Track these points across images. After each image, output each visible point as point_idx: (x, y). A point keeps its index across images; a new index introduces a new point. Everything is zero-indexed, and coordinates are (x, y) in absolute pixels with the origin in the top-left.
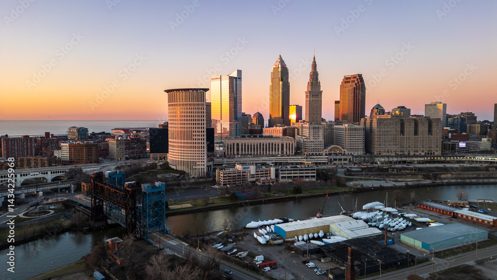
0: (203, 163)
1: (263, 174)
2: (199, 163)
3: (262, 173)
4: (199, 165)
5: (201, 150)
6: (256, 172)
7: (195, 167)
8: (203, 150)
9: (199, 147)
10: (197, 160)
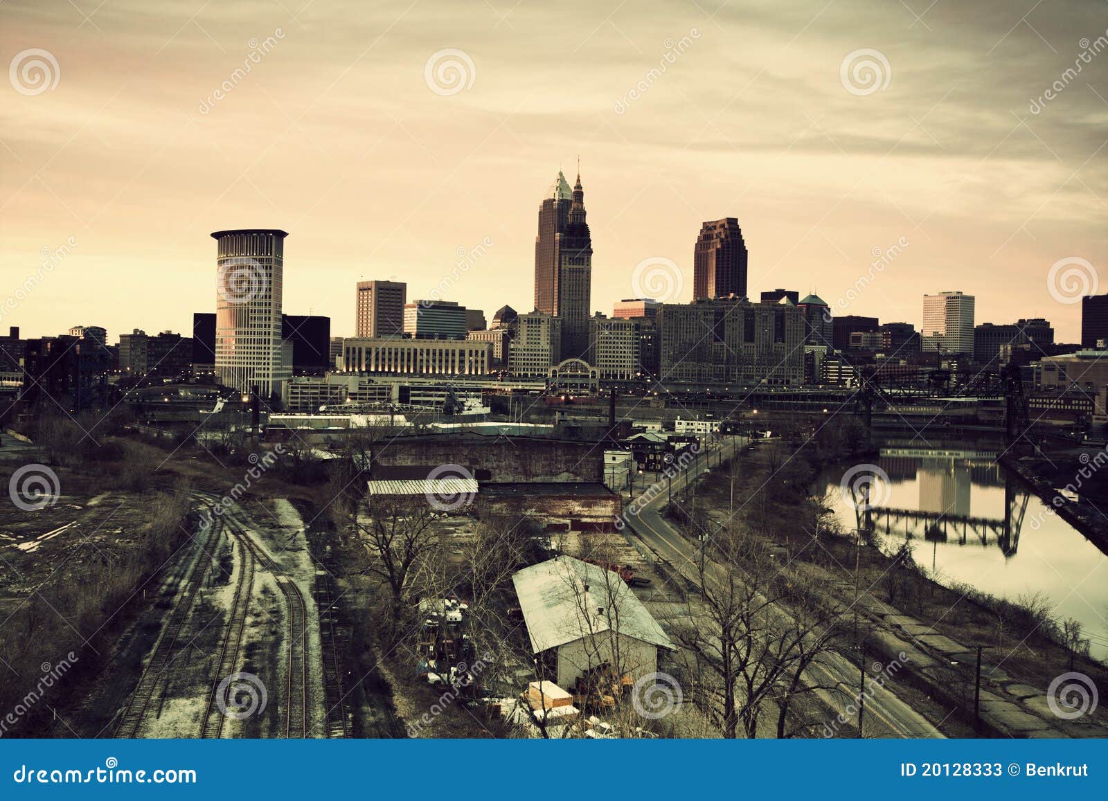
0: (266, 372)
1: (375, 394)
2: (260, 372)
3: (372, 392)
4: (259, 375)
5: (263, 346)
6: (360, 388)
7: (252, 379)
8: (267, 346)
9: (259, 341)
10: (255, 366)
